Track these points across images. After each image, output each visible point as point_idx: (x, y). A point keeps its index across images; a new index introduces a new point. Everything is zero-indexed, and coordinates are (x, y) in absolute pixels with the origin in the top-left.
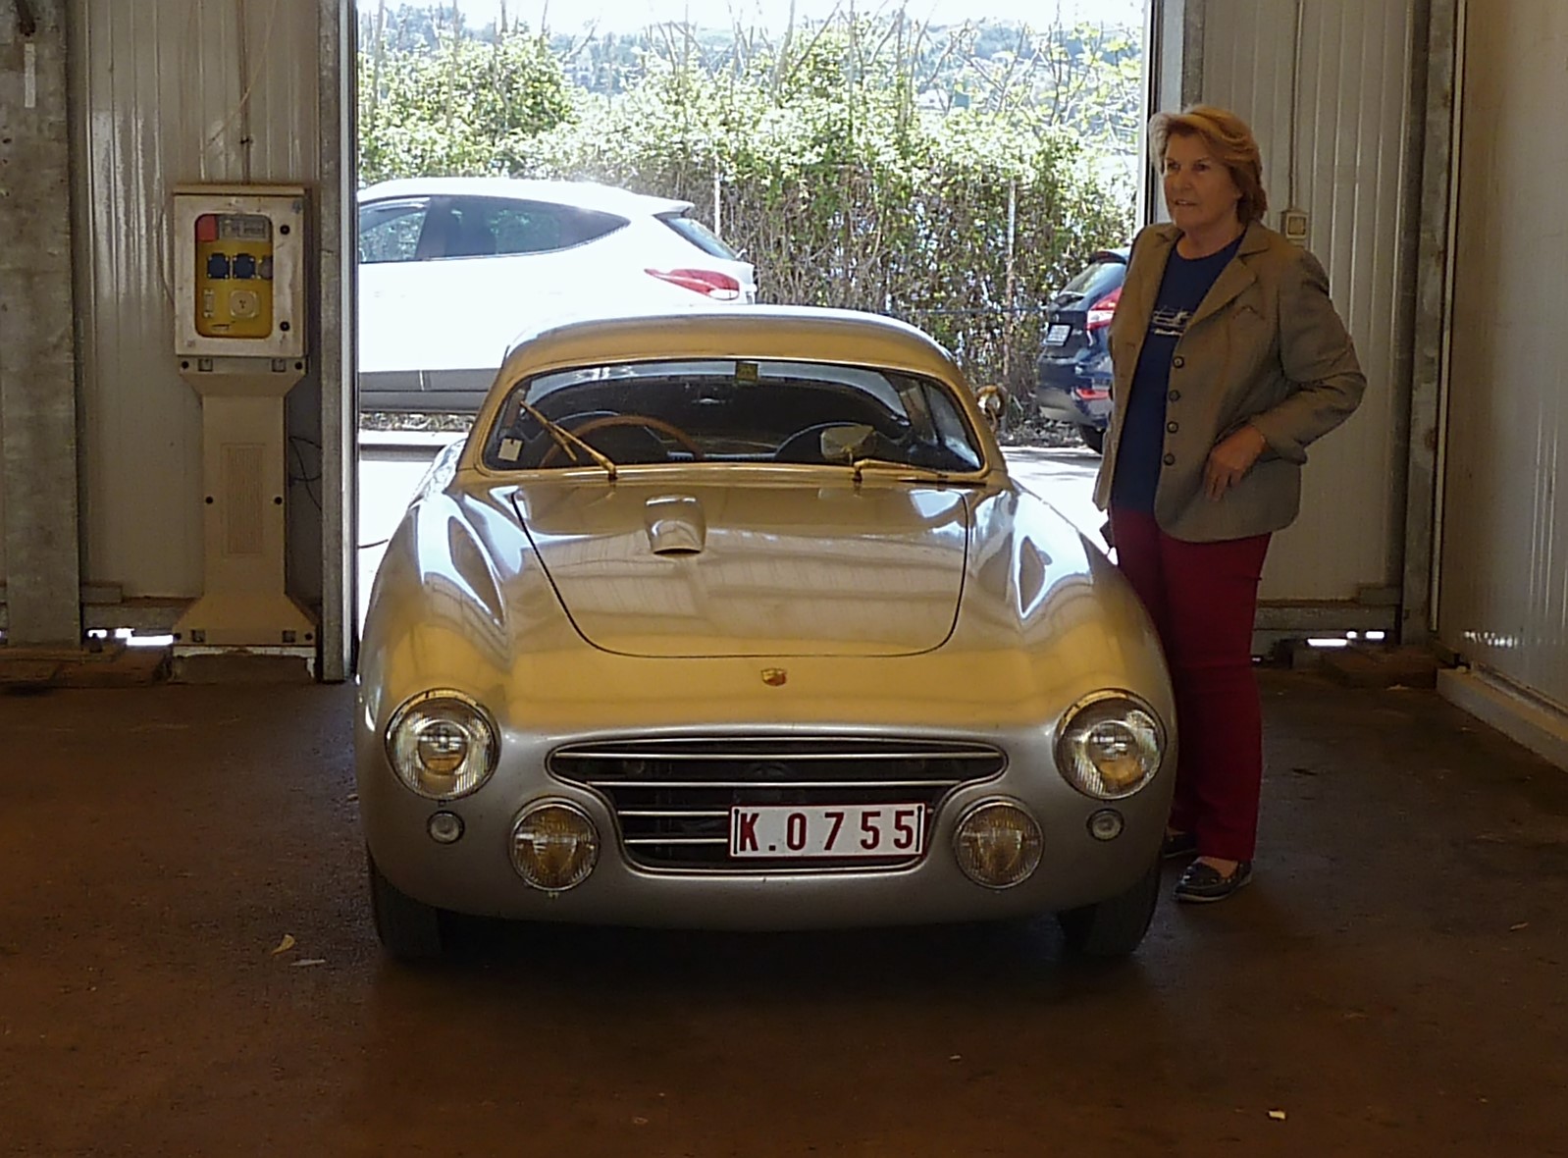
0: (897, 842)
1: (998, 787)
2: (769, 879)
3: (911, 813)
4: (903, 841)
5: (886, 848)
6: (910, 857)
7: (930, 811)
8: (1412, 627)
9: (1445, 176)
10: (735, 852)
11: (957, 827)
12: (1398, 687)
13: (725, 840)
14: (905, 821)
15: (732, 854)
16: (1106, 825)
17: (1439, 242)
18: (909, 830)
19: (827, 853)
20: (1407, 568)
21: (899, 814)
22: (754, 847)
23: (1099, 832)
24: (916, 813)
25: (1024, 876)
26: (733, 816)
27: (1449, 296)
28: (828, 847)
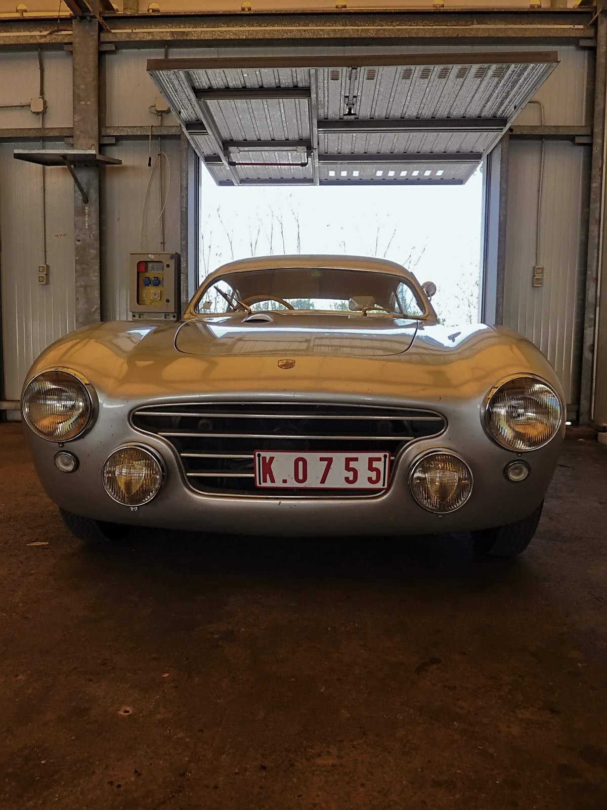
0: (370, 479)
1: (440, 442)
2: (283, 502)
3: (379, 459)
4: (374, 478)
5: (362, 483)
6: (379, 490)
7: (393, 458)
8: (583, 418)
9: (596, 251)
10: (260, 484)
11: (411, 470)
12: (581, 440)
13: (253, 475)
14: (375, 464)
15: (258, 485)
16: (517, 471)
17: (594, 275)
18: (378, 471)
19: (322, 486)
20: (582, 396)
21: (371, 460)
22: (273, 481)
23: (513, 477)
24: (383, 459)
25: (460, 504)
26: (257, 458)
27: (598, 294)
28: (323, 481)
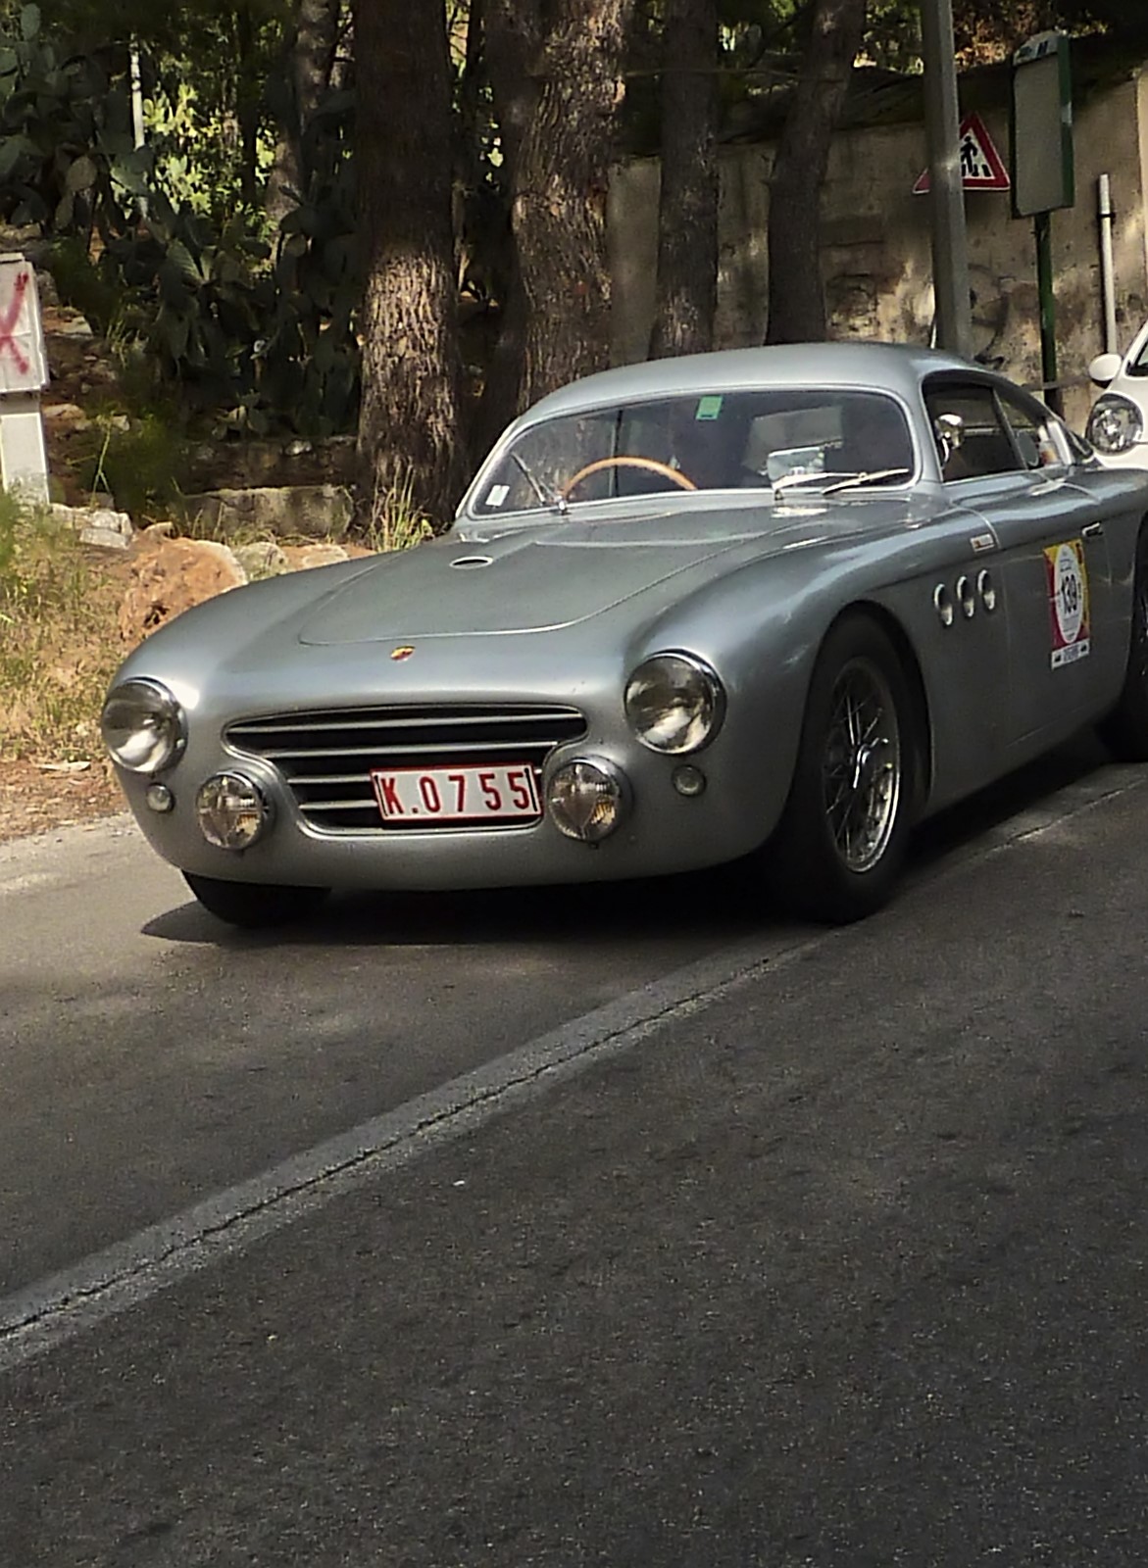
0: (516, 803)
3: (520, 775)
4: (521, 802)
5: (508, 810)
6: (531, 817)
7: (537, 771)
10: (386, 815)
11: (549, 786)
13: (375, 804)
14: (517, 781)
15: (384, 817)
16: (689, 782)
18: (523, 791)
19: (461, 814)
21: (511, 776)
22: (401, 811)
23: (685, 789)
24: (525, 774)
26: (375, 780)
28: (460, 809)
